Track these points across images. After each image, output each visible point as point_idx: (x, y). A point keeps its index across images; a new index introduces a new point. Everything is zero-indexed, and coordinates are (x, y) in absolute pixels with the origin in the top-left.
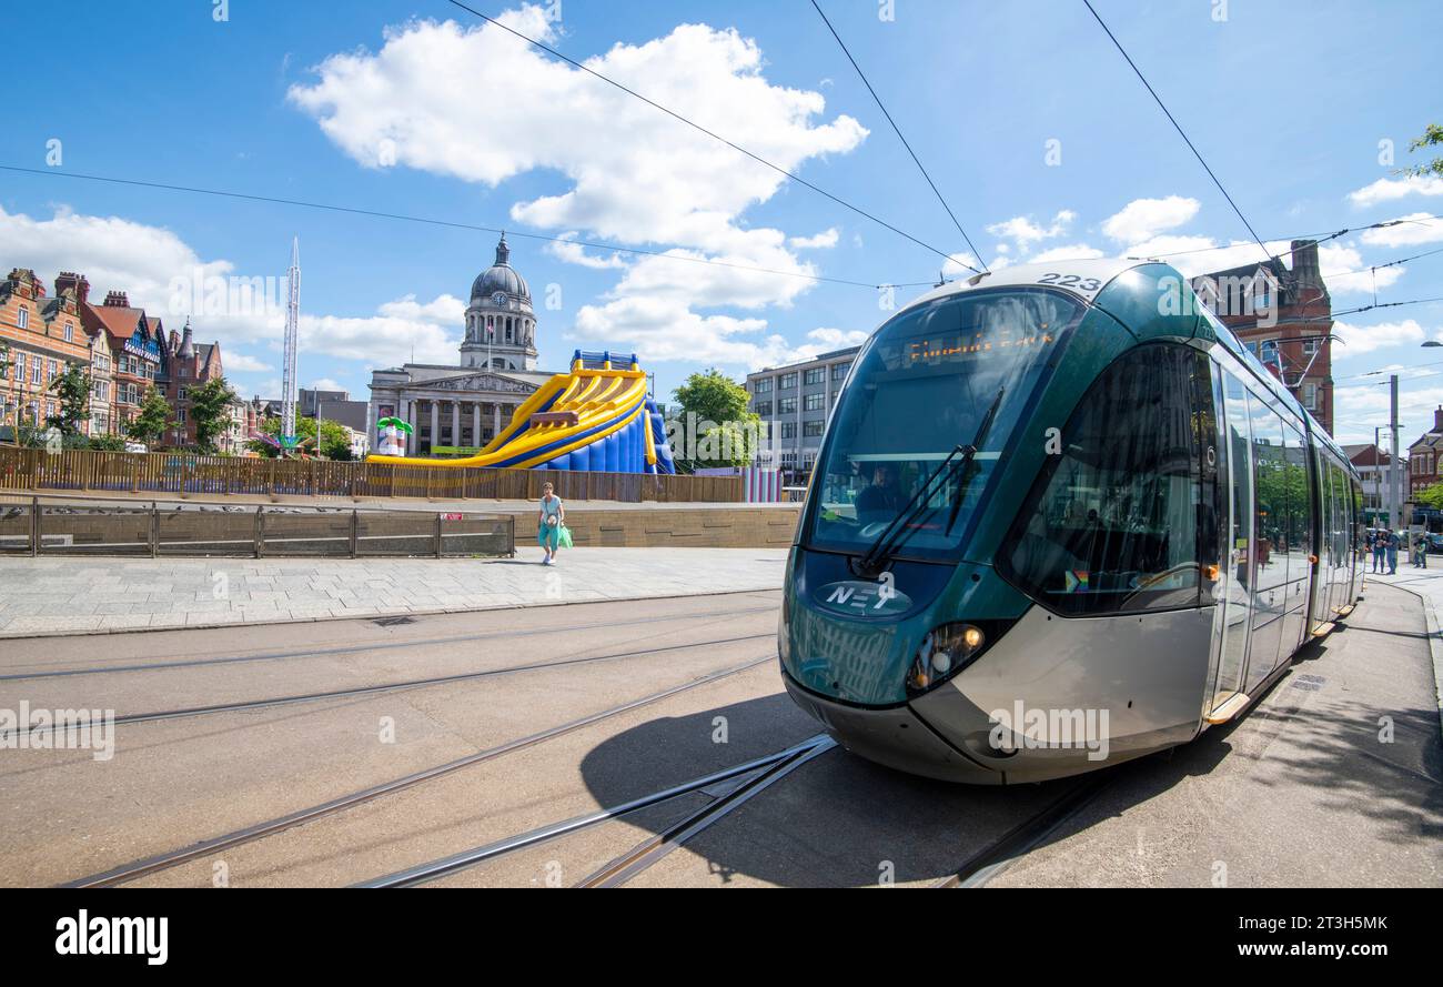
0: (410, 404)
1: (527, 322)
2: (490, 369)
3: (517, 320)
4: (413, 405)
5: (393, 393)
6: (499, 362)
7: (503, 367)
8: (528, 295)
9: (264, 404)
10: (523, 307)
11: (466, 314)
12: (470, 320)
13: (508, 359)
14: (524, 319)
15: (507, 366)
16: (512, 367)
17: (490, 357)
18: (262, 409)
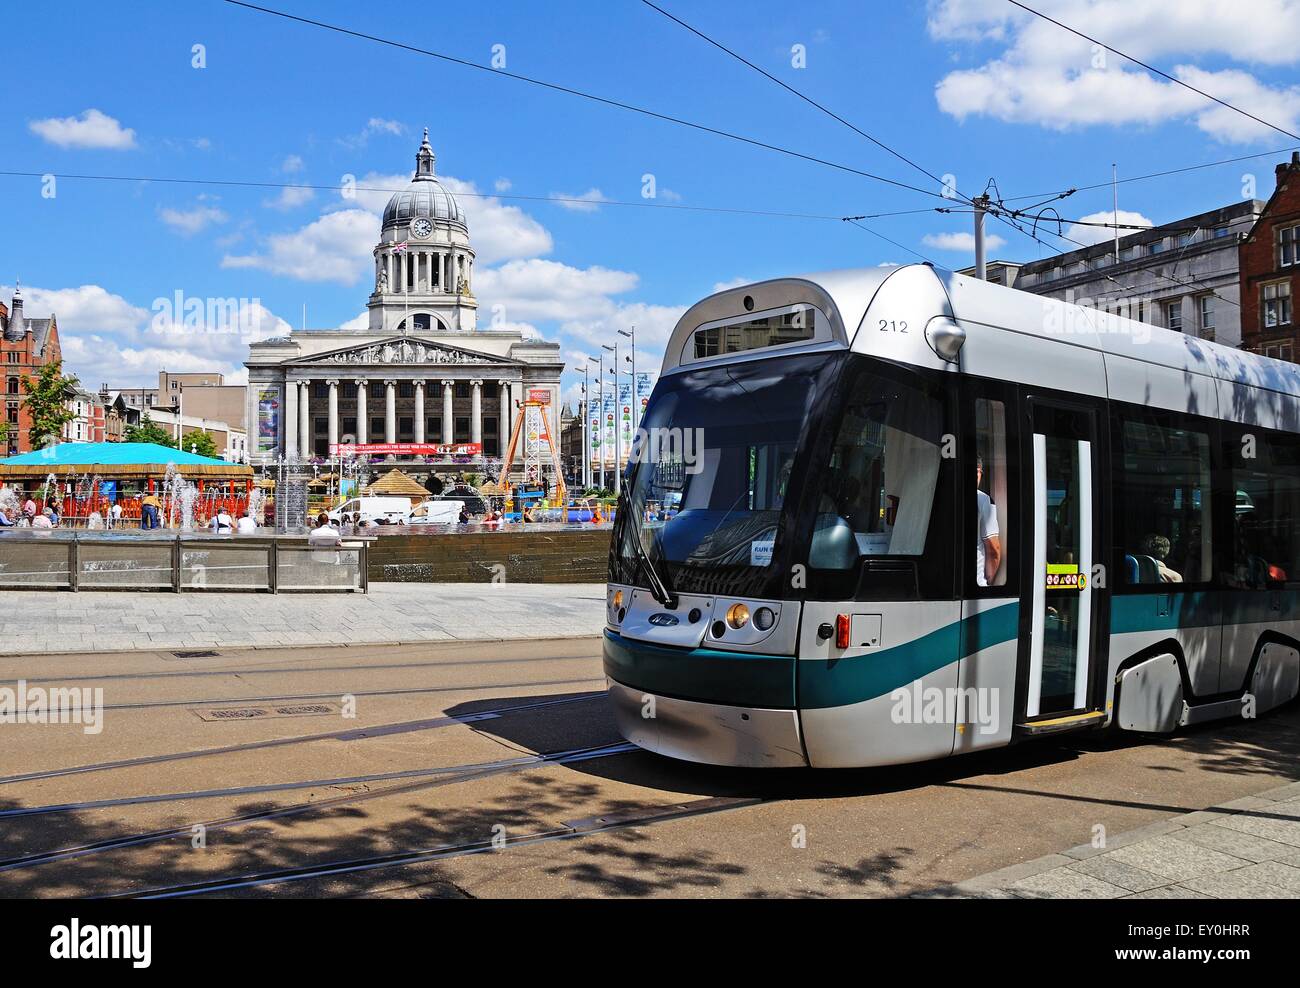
0: (299, 387)
1: (461, 258)
2: (410, 330)
3: (448, 258)
4: (303, 388)
5: (277, 373)
6: (422, 321)
7: (427, 327)
8: (461, 219)
9: (114, 395)
10: (458, 238)
11: (375, 253)
12: (381, 261)
13: (436, 316)
14: (457, 253)
15: (434, 324)
16: (441, 326)
17: (408, 315)
18: (111, 403)
